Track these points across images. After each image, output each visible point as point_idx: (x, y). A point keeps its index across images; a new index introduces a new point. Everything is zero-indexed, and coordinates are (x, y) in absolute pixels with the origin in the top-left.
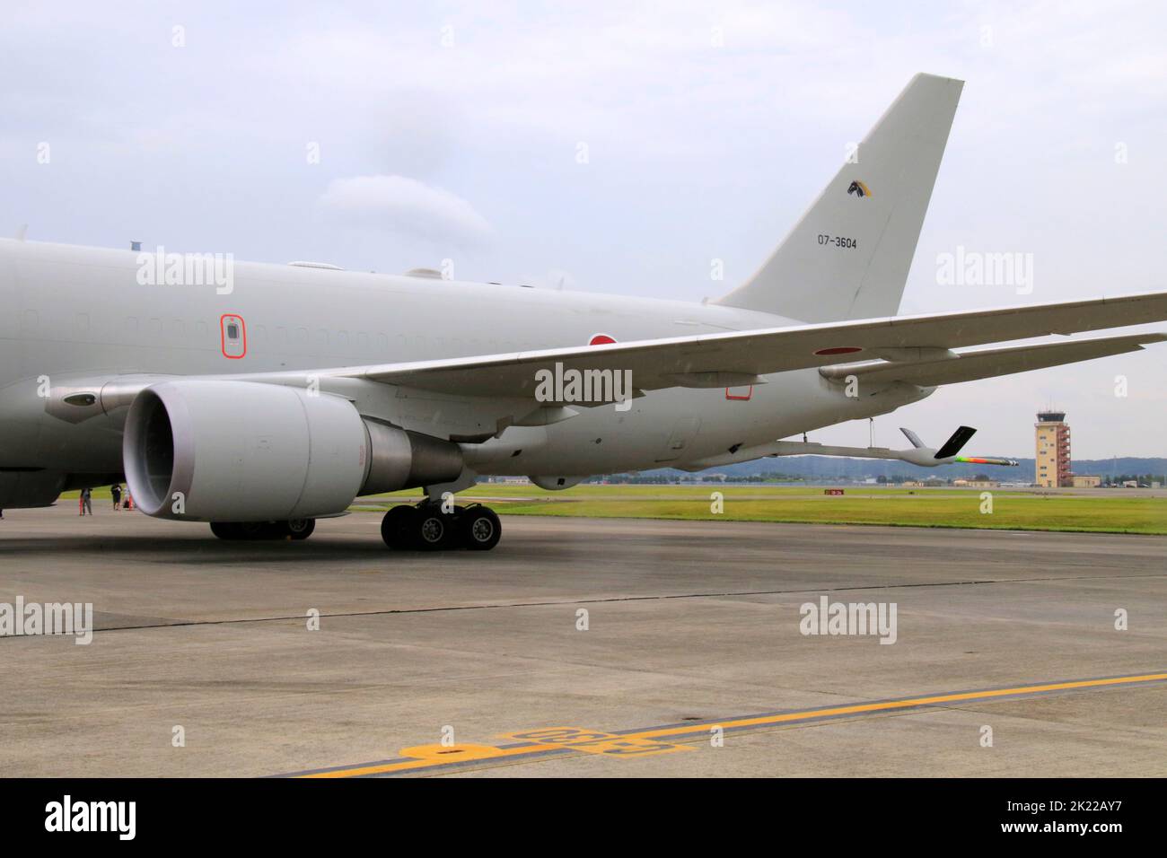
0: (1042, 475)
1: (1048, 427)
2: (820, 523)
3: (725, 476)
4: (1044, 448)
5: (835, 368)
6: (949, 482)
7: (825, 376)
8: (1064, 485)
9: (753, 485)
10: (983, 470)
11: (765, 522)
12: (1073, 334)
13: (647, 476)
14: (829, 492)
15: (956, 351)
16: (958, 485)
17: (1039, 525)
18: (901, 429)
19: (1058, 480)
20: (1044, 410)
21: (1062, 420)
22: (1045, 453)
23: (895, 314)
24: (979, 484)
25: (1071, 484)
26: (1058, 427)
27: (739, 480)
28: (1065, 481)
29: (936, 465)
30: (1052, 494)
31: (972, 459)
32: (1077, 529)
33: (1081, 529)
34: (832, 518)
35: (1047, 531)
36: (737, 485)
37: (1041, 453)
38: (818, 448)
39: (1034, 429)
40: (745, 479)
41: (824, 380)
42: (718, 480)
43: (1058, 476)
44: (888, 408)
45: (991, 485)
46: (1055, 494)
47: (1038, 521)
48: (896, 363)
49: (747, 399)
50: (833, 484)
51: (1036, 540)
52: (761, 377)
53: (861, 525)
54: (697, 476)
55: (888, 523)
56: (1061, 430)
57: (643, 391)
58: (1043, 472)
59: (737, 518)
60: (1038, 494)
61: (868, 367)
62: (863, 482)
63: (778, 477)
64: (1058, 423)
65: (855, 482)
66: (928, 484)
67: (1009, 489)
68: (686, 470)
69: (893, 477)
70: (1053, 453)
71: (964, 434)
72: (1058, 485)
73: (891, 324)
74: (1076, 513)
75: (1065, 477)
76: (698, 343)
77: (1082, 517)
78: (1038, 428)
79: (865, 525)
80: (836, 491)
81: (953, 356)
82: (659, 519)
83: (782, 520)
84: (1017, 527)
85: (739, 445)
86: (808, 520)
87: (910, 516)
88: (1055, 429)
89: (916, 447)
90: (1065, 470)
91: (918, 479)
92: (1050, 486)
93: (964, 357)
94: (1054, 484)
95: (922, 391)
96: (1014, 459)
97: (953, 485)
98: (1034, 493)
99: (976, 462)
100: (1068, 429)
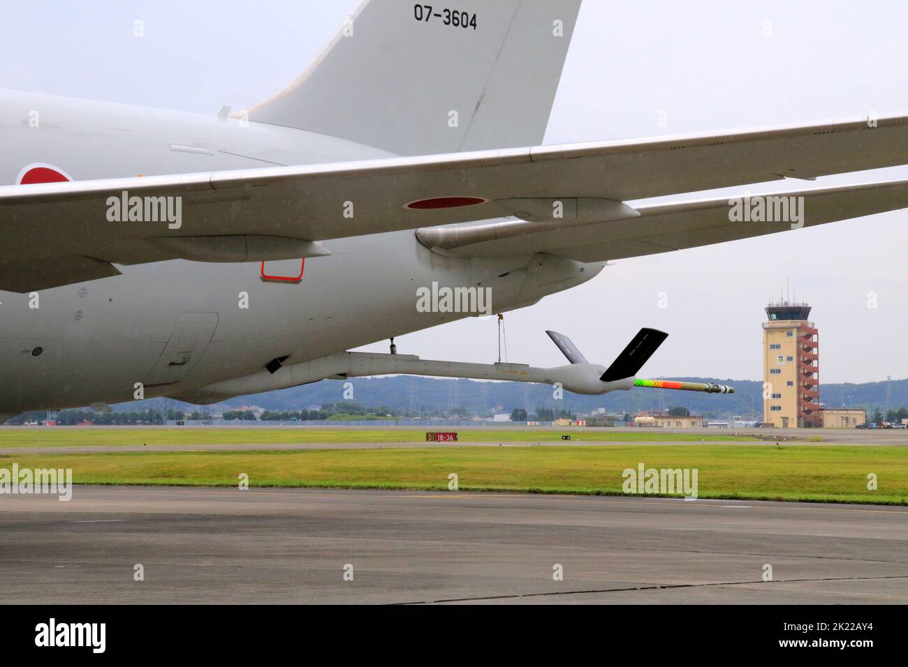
0: (774, 408)
1: (782, 329)
2: (417, 489)
3: (262, 410)
4: (777, 364)
5: (441, 230)
6: (628, 419)
7: (427, 243)
8: (808, 425)
9: (309, 425)
10: (678, 399)
11: (326, 487)
12: (818, 178)
13: (128, 411)
14: (433, 437)
15: (635, 205)
16: (640, 425)
17: (766, 490)
18: (548, 332)
19: (799, 417)
20: (777, 302)
21: (805, 317)
22: (779, 371)
23: (539, 143)
24: (673, 422)
25: (819, 424)
26: (799, 328)
27: (286, 417)
28: (810, 418)
29: (603, 392)
30: (788, 439)
31: (660, 383)
32: (825, 497)
33: (832, 497)
34: (436, 481)
35: (780, 500)
36: (282, 425)
37: (773, 371)
38: (413, 364)
39: (762, 332)
40: (297, 415)
41: (422, 249)
42: (250, 417)
43: (799, 411)
44: (528, 299)
45: (693, 423)
46: (794, 439)
47: (765, 483)
48: (537, 224)
49: (296, 281)
50: (440, 423)
51: (759, 515)
52: (319, 245)
53: (483, 491)
54: (213, 411)
55: (527, 488)
56: (804, 334)
57: (117, 266)
58: (776, 402)
59: (279, 483)
60: (765, 439)
61: (495, 229)
62: (489, 420)
63: (351, 411)
64: (798, 323)
65: (476, 419)
66: (592, 423)
67: (723, 430)
68: (195, 402)
69: (538, 410)
70: (790, 371)
71: (648, 342)
72: (799, 426)
73: (531, 159)
74: (824, 470)
75: (808, 412)
76: (212, 186)
77: (834, 478)
78: (769, 330)
79: (490, 491)
80: (445, 434)
81: (629, 212)
82: (146, 485)
83: (354, 484)
84: (731, 494)
85: (283, 359)
86: (399, 484)
87: (562, 476)
88: (795, 332)
89: (572, 362)
90: (809, 399)
91: (578, 415)
92: (785, 425)
93: (648, 214)
94: (793, 424)
95: (582, 270)
96: (729, 382)
97: (632, 425)
98: (760, 437)
99: (666, 387)
100: (816, 332)
